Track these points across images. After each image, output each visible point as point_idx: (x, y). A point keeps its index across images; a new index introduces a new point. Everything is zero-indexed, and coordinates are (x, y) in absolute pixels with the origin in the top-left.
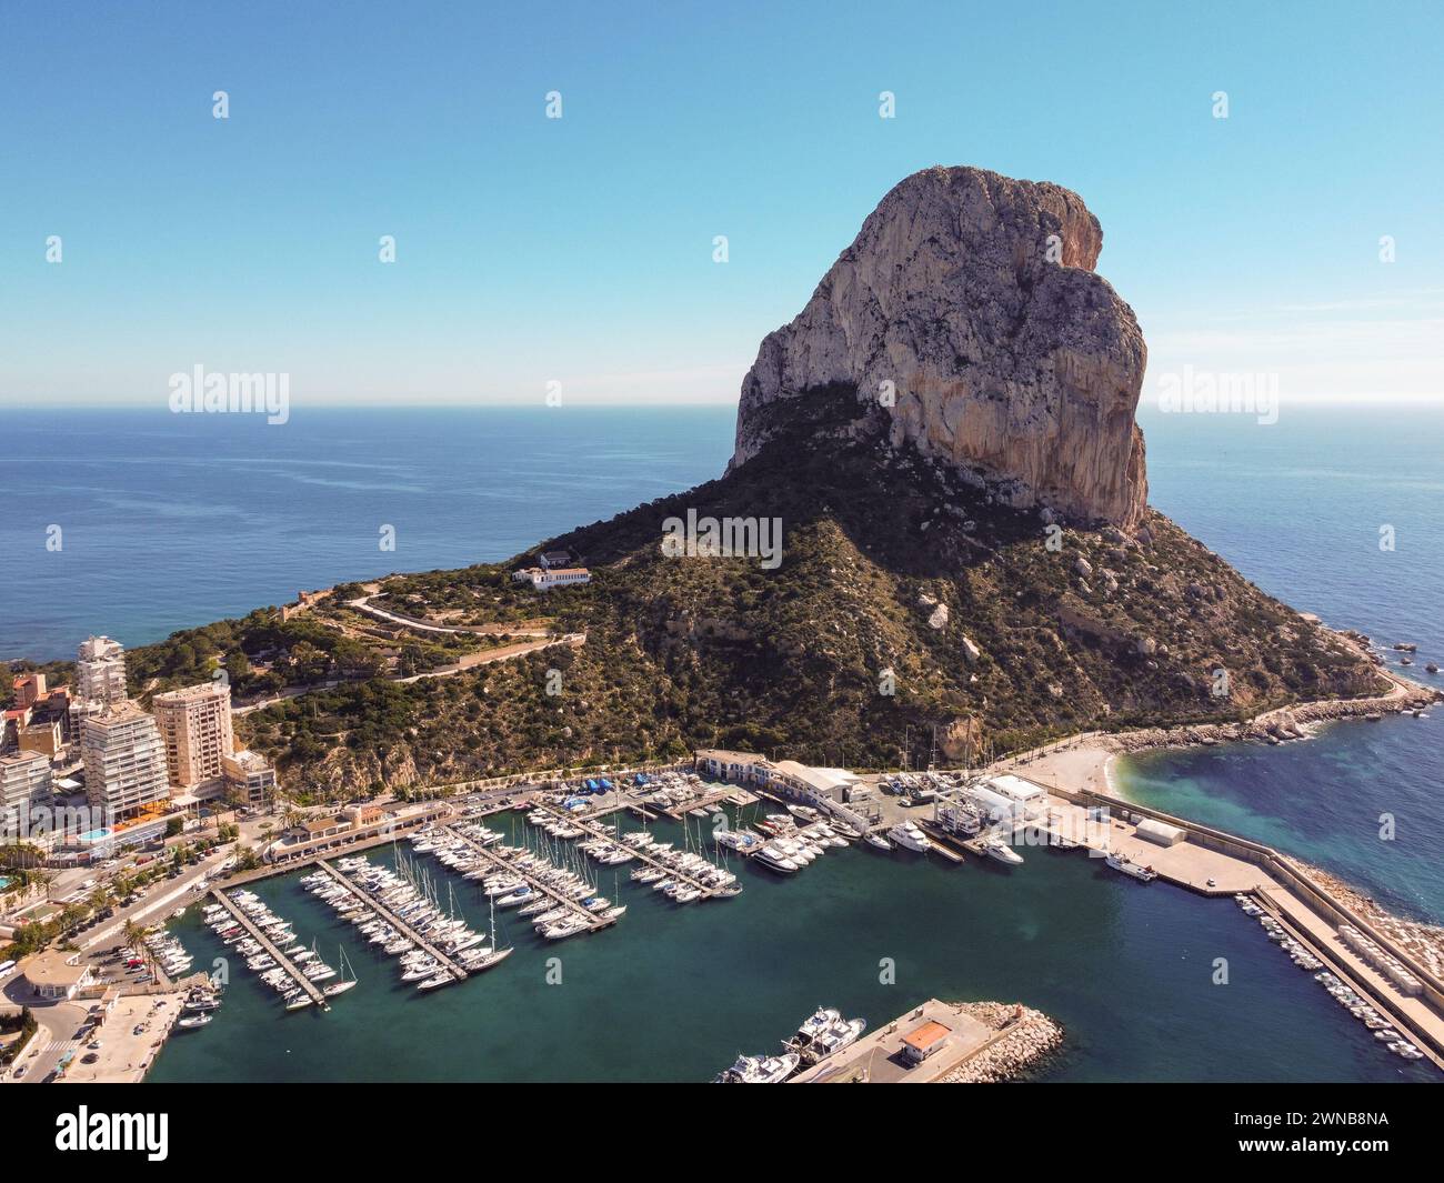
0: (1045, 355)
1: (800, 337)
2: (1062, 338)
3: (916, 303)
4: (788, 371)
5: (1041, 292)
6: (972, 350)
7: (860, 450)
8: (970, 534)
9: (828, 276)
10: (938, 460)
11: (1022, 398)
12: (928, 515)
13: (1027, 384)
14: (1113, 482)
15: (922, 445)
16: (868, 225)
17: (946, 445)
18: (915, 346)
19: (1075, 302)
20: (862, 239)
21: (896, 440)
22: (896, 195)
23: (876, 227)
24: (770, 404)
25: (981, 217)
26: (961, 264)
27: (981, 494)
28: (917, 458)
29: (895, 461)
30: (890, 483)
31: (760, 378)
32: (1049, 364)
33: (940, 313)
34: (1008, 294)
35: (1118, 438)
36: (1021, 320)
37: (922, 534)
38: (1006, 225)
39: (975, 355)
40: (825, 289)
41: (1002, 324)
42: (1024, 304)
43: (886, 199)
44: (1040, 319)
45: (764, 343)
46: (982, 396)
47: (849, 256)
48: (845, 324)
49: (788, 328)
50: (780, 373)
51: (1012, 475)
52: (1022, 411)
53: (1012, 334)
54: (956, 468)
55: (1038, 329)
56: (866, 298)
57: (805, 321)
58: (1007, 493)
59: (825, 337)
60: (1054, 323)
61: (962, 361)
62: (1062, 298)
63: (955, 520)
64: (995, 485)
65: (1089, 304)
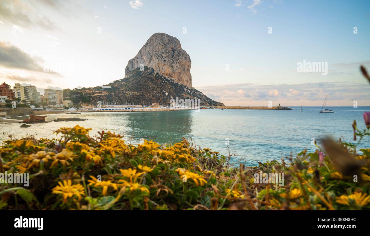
0: (177, 60)
1: (136, 60)
2: (180, 58)
3: (157, 53)
4: (134, 66)
5: (176, 52)
6: (167, 59)
7: (150, 74)
8: (169, 85)
9: (141, 50)
10: (162, 76)
11: (175, 66)
12: (162, 82)
13: (175, 64)
14: (188, 80)
15: (160, 73)
16: (148, 41)
17: (163, 74)
18: (158, 59)
19: (181, 53)
20: (147, 44)
21: (155, 73)
22: (153, 36)
23: (149, 41)
24: (131, 71)
25: (166, 40)
26: (164, 47)
27: (169, 81)
28: (159, 76)
29: (156, 76)
30: (155, 78)
31: (129, 67)
32: (178, 61)
33: (161, 54)
34: (171, 52)
35: (188, 73)
36: (173, 56)
37: (162, 84)
38: (170, 42)
39: (167, 60)
40: (140, 52)
41: (171, 56)
42: (173, 53)
43: (151, 37)
44: (176, 55)
45: (129, 61)
46: (169, 66)
47: (144, 46)
48: (144, 57)
49: (133, 59)
50: (132, 66)
51: (173, 78)
52: (175, 69)
53: (172, 57)
54: (165, 77)
55: (176, 57)
56: (148, 52)
57: (137, 57)
58: (173, 81)
59: (141, 60)
60: (178, 56)
61: (165, 61)
62: (179, 53)
63: (167, 83)
64: (171, 80)
65: (183, 54)
